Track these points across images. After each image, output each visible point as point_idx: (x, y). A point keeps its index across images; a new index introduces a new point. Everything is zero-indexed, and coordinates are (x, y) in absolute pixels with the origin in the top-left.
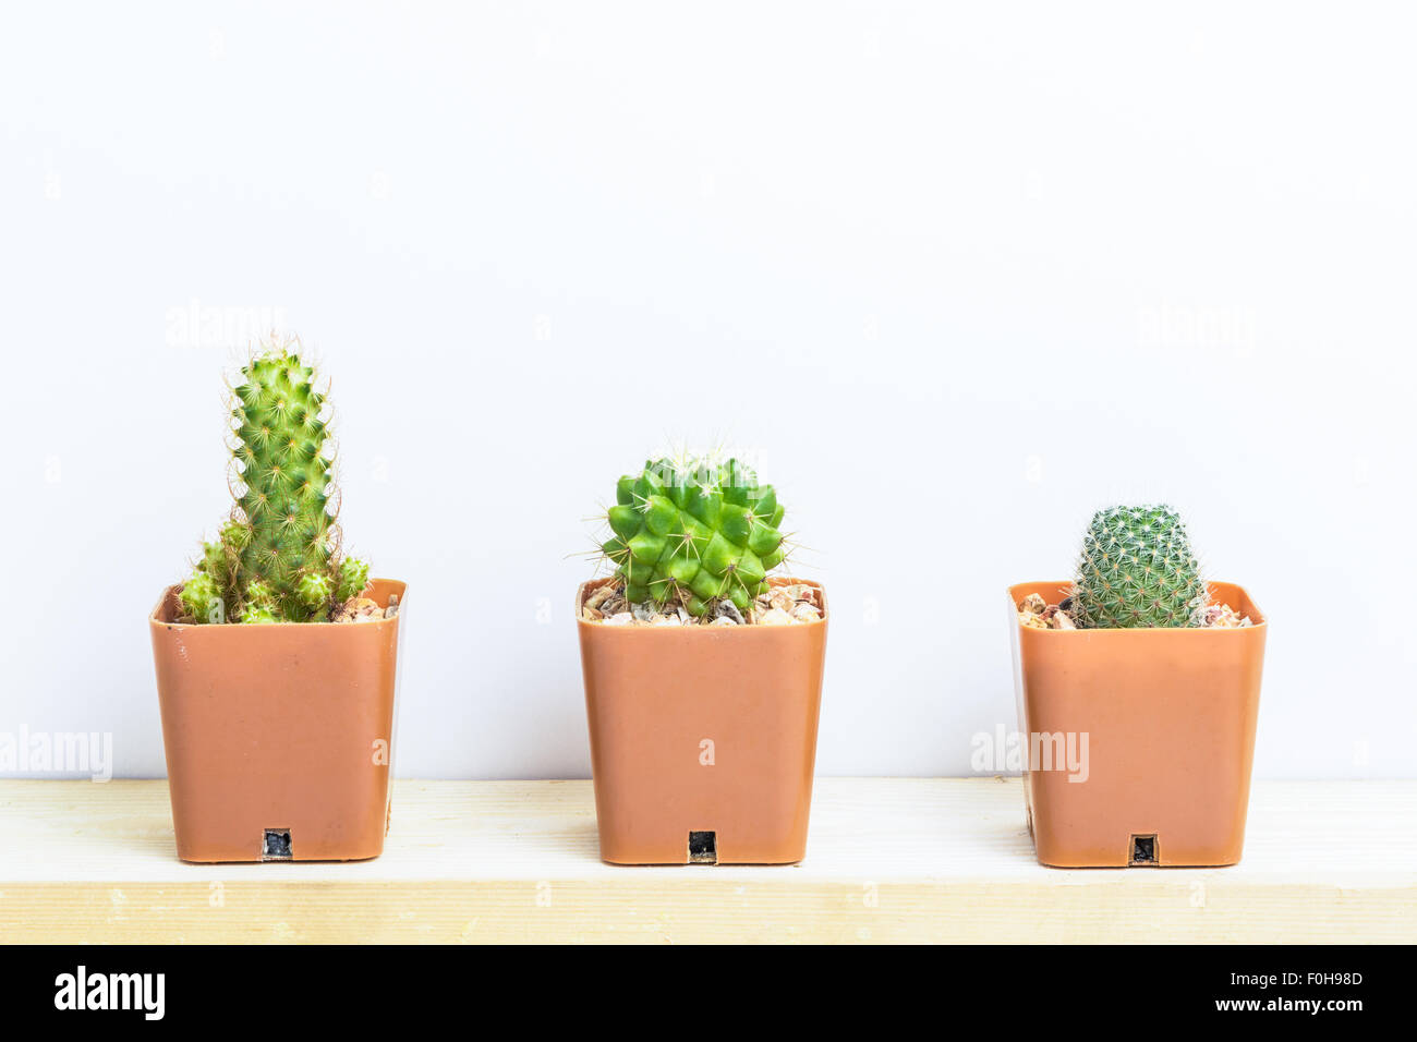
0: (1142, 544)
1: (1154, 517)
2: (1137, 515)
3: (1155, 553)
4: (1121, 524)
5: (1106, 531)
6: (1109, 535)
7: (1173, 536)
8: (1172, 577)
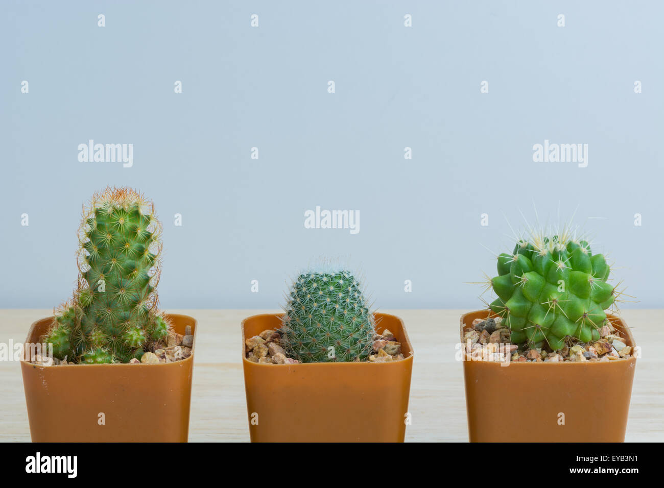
0: (328, 300)
1: (337, 280)
2: (325, 279)
3: (337, 306)
4: (315, 285)
5: (304, 289)
6: (306, 293)
7: (350, 294)
8: (348, 323)
